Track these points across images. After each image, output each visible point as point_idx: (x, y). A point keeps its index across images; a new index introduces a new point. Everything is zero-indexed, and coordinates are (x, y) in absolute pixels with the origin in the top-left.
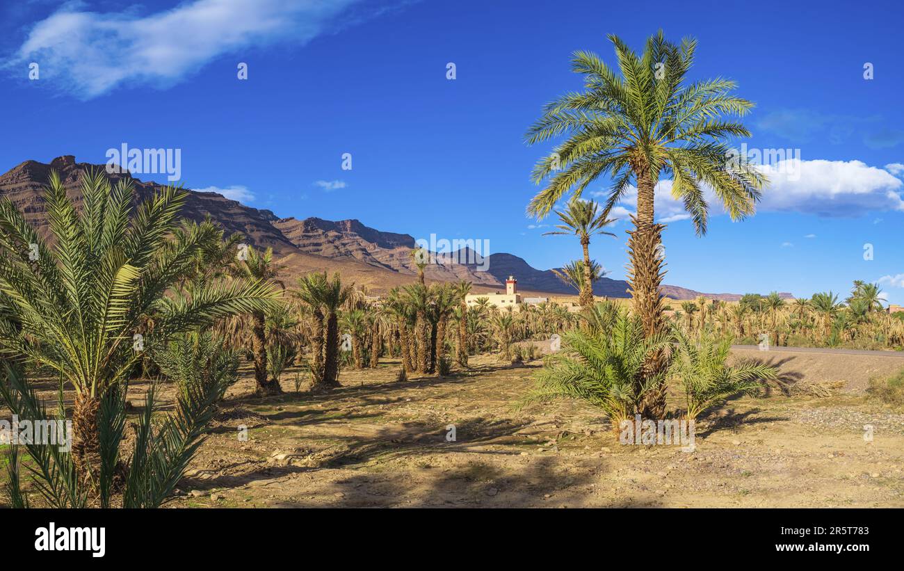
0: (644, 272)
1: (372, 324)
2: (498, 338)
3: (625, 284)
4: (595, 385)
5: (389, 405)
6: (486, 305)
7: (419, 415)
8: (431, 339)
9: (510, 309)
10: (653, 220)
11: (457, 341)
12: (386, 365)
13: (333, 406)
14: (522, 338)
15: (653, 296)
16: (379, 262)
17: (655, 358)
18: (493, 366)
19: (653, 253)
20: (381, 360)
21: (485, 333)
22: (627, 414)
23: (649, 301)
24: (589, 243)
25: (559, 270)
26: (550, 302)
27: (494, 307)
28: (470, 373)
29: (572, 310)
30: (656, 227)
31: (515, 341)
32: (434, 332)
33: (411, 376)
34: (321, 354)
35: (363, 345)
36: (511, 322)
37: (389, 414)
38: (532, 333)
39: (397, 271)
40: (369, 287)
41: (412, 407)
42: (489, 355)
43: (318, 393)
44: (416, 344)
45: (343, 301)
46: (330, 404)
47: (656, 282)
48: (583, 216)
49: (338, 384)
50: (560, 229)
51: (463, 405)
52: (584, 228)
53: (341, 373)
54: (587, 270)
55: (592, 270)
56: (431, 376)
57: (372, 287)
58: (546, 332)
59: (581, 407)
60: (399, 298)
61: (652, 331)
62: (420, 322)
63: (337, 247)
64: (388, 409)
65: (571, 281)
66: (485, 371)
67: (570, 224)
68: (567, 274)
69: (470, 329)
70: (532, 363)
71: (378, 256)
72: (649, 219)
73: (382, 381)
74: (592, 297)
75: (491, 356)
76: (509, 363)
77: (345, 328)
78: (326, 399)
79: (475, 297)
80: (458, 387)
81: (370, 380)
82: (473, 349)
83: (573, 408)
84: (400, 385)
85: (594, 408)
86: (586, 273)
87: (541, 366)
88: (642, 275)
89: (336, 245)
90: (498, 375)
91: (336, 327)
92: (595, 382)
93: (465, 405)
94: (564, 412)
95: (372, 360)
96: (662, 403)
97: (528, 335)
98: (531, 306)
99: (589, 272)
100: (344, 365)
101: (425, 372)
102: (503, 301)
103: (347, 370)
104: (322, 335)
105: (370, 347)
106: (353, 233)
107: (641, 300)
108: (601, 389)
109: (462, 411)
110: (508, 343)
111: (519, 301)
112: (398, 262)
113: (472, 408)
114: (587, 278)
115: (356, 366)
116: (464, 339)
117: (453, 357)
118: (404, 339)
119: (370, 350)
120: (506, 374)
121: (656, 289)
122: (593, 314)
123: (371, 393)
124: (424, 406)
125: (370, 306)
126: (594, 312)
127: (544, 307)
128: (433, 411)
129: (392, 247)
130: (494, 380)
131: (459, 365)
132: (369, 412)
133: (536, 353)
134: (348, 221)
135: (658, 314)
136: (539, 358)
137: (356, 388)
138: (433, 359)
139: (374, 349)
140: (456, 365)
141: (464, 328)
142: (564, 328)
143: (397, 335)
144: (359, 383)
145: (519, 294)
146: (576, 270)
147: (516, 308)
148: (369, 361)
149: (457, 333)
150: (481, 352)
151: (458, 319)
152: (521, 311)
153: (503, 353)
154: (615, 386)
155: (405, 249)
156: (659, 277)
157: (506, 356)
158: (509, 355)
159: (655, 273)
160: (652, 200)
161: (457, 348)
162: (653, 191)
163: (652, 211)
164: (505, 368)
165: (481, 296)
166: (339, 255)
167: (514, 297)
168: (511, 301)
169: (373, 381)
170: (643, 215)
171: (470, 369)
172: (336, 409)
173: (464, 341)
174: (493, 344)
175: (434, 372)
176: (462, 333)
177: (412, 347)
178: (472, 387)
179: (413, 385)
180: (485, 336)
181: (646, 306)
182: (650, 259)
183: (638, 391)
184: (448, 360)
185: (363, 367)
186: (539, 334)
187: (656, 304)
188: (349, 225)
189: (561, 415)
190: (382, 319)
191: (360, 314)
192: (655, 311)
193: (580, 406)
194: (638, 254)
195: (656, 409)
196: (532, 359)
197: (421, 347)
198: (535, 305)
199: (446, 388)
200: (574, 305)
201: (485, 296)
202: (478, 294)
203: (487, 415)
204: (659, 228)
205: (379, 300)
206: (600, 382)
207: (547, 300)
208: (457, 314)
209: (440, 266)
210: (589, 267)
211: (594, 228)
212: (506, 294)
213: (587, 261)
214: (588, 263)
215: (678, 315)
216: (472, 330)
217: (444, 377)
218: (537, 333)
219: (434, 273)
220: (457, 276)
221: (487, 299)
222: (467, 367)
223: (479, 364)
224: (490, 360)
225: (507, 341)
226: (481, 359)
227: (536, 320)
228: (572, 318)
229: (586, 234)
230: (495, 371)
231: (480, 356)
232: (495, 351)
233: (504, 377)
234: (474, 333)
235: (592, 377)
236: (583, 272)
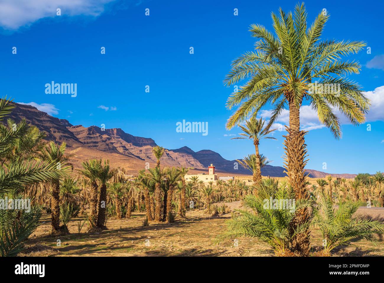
0: (294, 160)
1: (128, 191)
2: (204, 200)
3: (282, 169)
4: (264, 229)
5: (138, 241)
6: (197, 181)
7: (156, 247)
8: (164, 200)
9: (211, 183)
10: (299, 129)
11: (179, 202)
12: (136, 216)
13: (102, 242)
14: (218, 201)
15: (300, 175)
16: (133, 155)
17: (302, 213)
18: (201, 217)
19: (300, 149)
20: (133, 213)
22: (285, 248)
23: (298, 178)
24: (258, 144)
25: (241, 160)
26: (235, 179)
27: (201, 182)
28: (187, 222)
29: (248, 184)
30: (301, 133)
31: (213, 202)
32: (166, 197)
33: (151, 223)
34: (96, 209)
35: (122, 204)
36: (212, 191)
37: (137, 246)
38: (224, 198)
39: (144, 160)
40: (127, 170)
41: (152, 242)
42: (198, 211)
43: (93, 233)
44: (154, 204)
45: (110, 177)
46: (100, 240)
47: (302, 166)
48: (255, 127)
49: (105, 228)
50: (241, 135)
51: (183, 241)
52: (256, 135)
53: (108, 221)
54: (257, 160)
55: (261, 160)
56: (163, 223)
57: (129, 169)
58: (232, 197)
59: (255, 243)
60: (145, 176)
61: (300, 196)
62: (157, 190)
63: (108, 145)
64: (137, 243)
65: (248, 166)
66: (196, 220)
67: (248, 133)
68: (246, 162)
69: (187, 195)
70: (224, 216)
71: (133, 151)
72: (297, 128)
73: (133, 226)
74: (260, 176)
75: (200, 211)
76: (210, 216)
77: (111, 193)
78: (98, 237)
79: (190, 176)
80: (180, 230)
81: (126, 226)
83: (250, 243)
84: (144, 228)
85: (263, 243)
86: (257, 162)
87: (230, 218)
88: (293, 162)
89: (107, 143)
90: (204, 222)
91: (105, 192)
92: (265, 227)
93: (183, 240)
94: (244, 245)
95: (127, 213)
96: (307, 242)
97: (222, 199)
98: (224, 182)
99: (259, 162)
100: (110, 216)
101: (160, 221)
102: (207, 179)
103: (112, 219)
104: (97, 198)
105: (126, 205)
106: (118, 136)
107: (293, 177)
108: (268, 231)
109: (182, 244)
110: (210, 203)
111: (216, 178)
112: (144, 155)
113: (188, 242)
114: (257, 165)
115: (117, 217)
116: (183, 200)
117: (177, 212)
118: (147, 201)
119: (126, 207)
121: (302, 170)
122: (261, 186)
123: (126, 234)
124: (159, 241)
125: (127, 180)
127: (231, 182)
128: (164, 245)
129: (141, 146)
130: (201, 226)
131: (180, 216)
132: (125, 245)
133: (226, 210)
134: (115, 129)
135: (304, 186)
136: (228, 212)
137: (117, 231)
138: (165, 212)
139: (129, 206)
140: (179, 216)
141: (183, 194)
142: (243, 195)
143: (143, 198)
144: (119, 228)
145: (216, 175)
146: (251, 160)
147: (215, 183)
148: (125, 214)
149: (179, 197)
151: (180, 189)
152: (217, 184)
153: (207, 209)
154: (277, 230)
155: (149, 147)
156: (304, 163)
157: (209, 211)
158: (210, 211)
159: (301, 161)
160: (298, 116)
161: (179, 206)
162: (299, 111)
163: (298, 123)
164: (207, 219)
165: (193, 176)
166: (108, 149)
167: (213, 177)
168: (212, 179)
169: (128, 226)
170: (293, 126)
171: (187, 219)
172: (104, 244)
173: (183, 202)
174: (201, 204)
175: (165, 220)
176: (183, 197)
177: (152, 205)
178: (188, 229)
179: (152, 228)
180: (196, 199)
181: (296, 181)
182: (298, 152)
183: (292, 232)
184: (174, 214)
185: (122, 217)
186: (228, 199)
187: (302, 180)
188: (115, 131)
189: (243, 247)
190: (134, 188)
191: (120, 185)
192: (302, 184)
193: (255, 242)
194: (290, 149)
195: (304, 245)
196: (224, 213)
197: (157, 205)
198: (226, 181)
199: (173, 230)
200: (249, 181)
201: (195, 176)
202: (192, 174)
203: (197, 247)
204: (303, 133)
205: (133, 177)
206: (268, 227)
207: (233, 178)
208: (180, 186)
209: (170, 157)
210: (259, 158)
211: (262, 135)
212: (209, 174)
213: (257, 155)
214: (259, 156)
215: (314, 188)
216: (188, 195)
217: (171, 223)
218: (227, 198)
219: (166, 161)
220: (180, 164)
221: (198, 177)
222: (185, 218)
223: (192, 216)
224: (199, 214)
225: (209, 202)
226: (193, 213)
227: (226, 190)
228: (248, 188)
229: (257, 139)
230: (202, 220)
231: (193, 211)
232: (202, 208)
233: (207, 224)
234: (189, 197)
235: (263, 224)
236: (255, 161)
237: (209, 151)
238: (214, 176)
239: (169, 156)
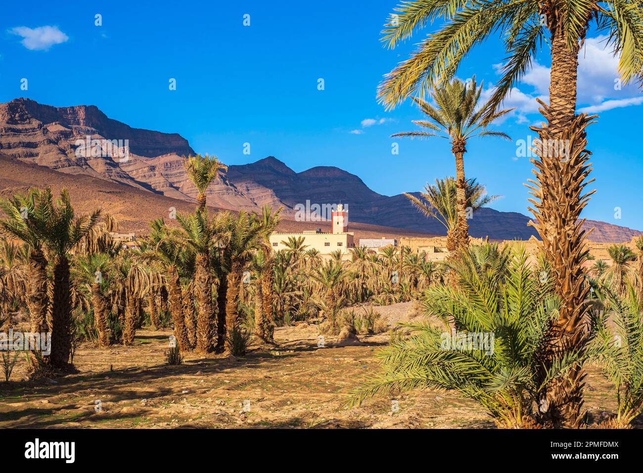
0: (558, 192)
1: (126, 276)
2: (319, 300)
3: (521, 219)
4: (474, 368)
5: (156, 400)
6: (301, 250)
7: (203, 414)
8: (218, 299)
9: (338, 256)
10: (574, 108)
11: (257, 304)
12: (147, 341)
13: (68, 403)
14: (357, 301)
15: (571, 232)
16: (132, 179)
17: (569, 329)
18: (313, 342)
19: (572, 163)
20: (139, 333)
21: (297, 293)
22: (522, 414)
23: (563, 240)
24: (465, 150)
25: (417, 195)
26: (400, 245)
27: (313, 254)
28: (277, 354)
29: (432, 257)
30: (579, 119)
31: (345, 304)
32: (222, 289)
33: (188, 357)
34: (45, 322)
35: (110, 308)
36: (341, 277)
37: (157, 413)
38: (371, 294)
39: (161, 193)
40: (117, 219)
41: (191, 402)
42: (305, 327)
43: (42, 382)
44: (194, 308)
45: (78, 238)
46: (61, 399)
47: (575, 208)
48: (456, 104)
49: (72, 369)
50: (421, 127)
51: (269, 399)
52: (459, 126)
53: (77, 352)
54: (461, 194)
55: (469, 193)
56: (218, 356)
57: (123, 218)
58: (393, 292)
59: (449, 404)
60: (168, 234)
61: (566, 287)
62: (201, 273)
63: (63, 152)
64: (155, 406)
65: (434, 210)
66: (300, 349)
67: (437, 119)
68: (430, 200)
69: (276, 286)
70: (372, 339)
71: (130, 168)
72: (568, 106)
73: (141, 364)
74: (467, 237)
75: (309, 328)
76: (336, 339)
77: (81, 281)
78: (56, 392)
79: (285, 237)
80: (260, 374)
81: (124, 363)
82: (282, 317)
83: (436, 405)
84: (171, 370)
85: (467, 405)
86: (459, 199)
87: (385, 344)
88: (554, 198)
89: (60, 146)
90: (321, 355)
91: (67, 277)
92: (474, 364)
93: (271, 398)
94: (422, 410)
95: (125, 332)
96: (578, 399)
97: (365, 296)
98: (372, 252)
99: (464, 198)
100: (81, 339)
101: (210, 351)
102: (327, 244)
103: (86, 347)
104: (45, 292)
105: (121, 312)
106: (89, 128)
107: (551, 239)
108: (483, 374)
109: (267, 408)
110: (334, 307)
111: (351, 243)
112: (162, 179)
113: (283, 403)
114: (460, 207)
115: (100, 341)
116: (269, 300)
117: (252, 329)
118: (175, 300)
119: (121, 317)
120: (332, 355)
121: (575, 220)
122: (467, 264)
123: (125, 383)
124: (209, 400)
125: (120, 247)
126: (469, 259)
127: (390, 253)
128: (223, 409)
129: (153, 155)
130: (315, 363)
131: (260, 340)
132: (125, 410)
133: (377, 323)
134: (80, 107)
135: (577, 261)
136: (382, 331)
137: (102, 375)
138: (222, 330)
139: (128, 315)
140: (256, 339)
141: (268, 284)
142: (420, 285)
143: (164, 293)
144: (106, 368)
145: (352, 234)
146: (444, 195)
147: (347, 255)
148: (120, 333)
149: (257, 291)
150: (293, 322)
151: (259, 270)
152: (355, 259)
153: (327, 323)
154: (504, 370)
155: (172, 157)
156: (581, 202)
157: (332, 328)
158: (336, 326)
159: (574, 195)
160: (574, 74)
161: (258, 314)
162: (576, 58)
163: (573, 93)
166: (66, 164)
167: (343, 239)
168: (340, 244)
169: (128, 365)
170: (558, 100)
171: (277, 347)
172: (72, 407)
173: (267, 304)
174: (312, 311)
175: (223, 350)
176: (266, 291)
177: (188, 312)
178: (281, 372)
179: (190, 369)
180: (300, 297)
181: (558, 248)
182: (567, 173)
183: (540, 377)
184: (245, 333)
185: (112, 343)
186: (383, 296)
187: (574, 245)
188: (82, 114)
189: (418, 414)
190: (140, 267)
191: (103, 259)
192: (572, 255)
193: (447, 402)
194: (548, 165)
195: (568, 408)
196: (371, 333)
197: (202, 312)
198: (376, 250)
199: (243, 374)
200: (436, 251)
201: (297, 236)
202: (289, 233)
203: (306, 414)
204: (583, 121)
205: (134, 239)
206: (482, 364)
207: (396, 241)
208: (259, 262)
209: (229, 186)
210: (463, 190)
211: (474, 126)
212: (332, 233)
213: (461, 180)
214: (464, 182)
215: (601, 267)
216: (280, 287)
217: (239, 358)
218: (379, 293)
219: (220, 199)
220: (256, 204)
221: (303, 241)
222: (273, 343)
223: (291, 340)
224: (308, 334)
225: (334, 304)
226: (294, 332)
227: (377, 273)
228: (433, 269)
229: (462, 136)
230: (316, 349)
231: (292, 327)
232: (315, 319)
233: (329, 359)
234: (283, 292)
235: (469, 356)
236: (455, 197)
237: (334, 168)
238: (345, 236)
239: (227, 181)
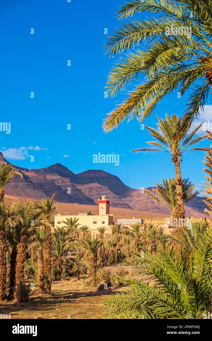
2: (86, 263)
6: (76, 226)
8: (11, 262)
9: (102, 231)
11: (39, 264)
18: (78, 292)
27: (85, 229)
28: (52, 300)
29: (167, 231)
32: (14, 255)
42: (75, 281)
54: (179, 189)
56: (9, 303)
66: (68, 297)
67: (161, 140)
68: (158, 193)
69: (55, 251)
75: (78, 282)
76: (95, 289)
79: (64, 218)
82: (60, 273)
86: (178, 192)
90: (82, 301)
97: (120, 259)
98: (124, 228)
99: (181, 192)
101: (3, 299)
102: (95, 223)
110: (95, 267)
111: (111, 222)
114: (179, 198)
116: (48, 262)
117: (34, 282)
120: (91, 302)
122: (185, 236)
127: (137, 229)
130: (75, 308)
131: (41, 291)
138: (12, 284)
141: (48, 251)
145: (112, 215)
146: (168, 189)
147: (109, 231)
149: (40, 256)
150: (67, 278)
151: (41, 241)
152: (113, 233)
153: (91, 278)
157: (93, 281)
158: (96, 280)
161: (40, 273)
164: (90, 294)
165: (69, 217)
167: (106, 219)
168: (104, 223)
173: (47, 265)
174: (82, 269)
175: (13, 298)
176: (46, 256)
180: (73, 260)
196: (121, 285)
198: (129, 226)
201: (73, 217)
202: (68, 215)
207: (142, 220)
208: (41, 236)
209: (30, 183)
210: (181, 186)
211: (187, 144)
212: (98, 215)
213: (178, 180)
214: (181, 181)
216: (59, 253)
217: (23, 304)
218: (130, 256)
221: (77, 220)
222: (50, 293)
223: (64, 290)
224: (77, 286)
225: (95, 265)
226: (67, 284)
227: (129, 243)
228: (166, 240)
229: (178, 151)
230: (80, 297)
231: (66, 281)
232: (84, 276)
233: (88, 304)
234: (61, 256)
236: (175, 191)
237: (101, 171)
238: (107, 217)
239: (28, 180)
